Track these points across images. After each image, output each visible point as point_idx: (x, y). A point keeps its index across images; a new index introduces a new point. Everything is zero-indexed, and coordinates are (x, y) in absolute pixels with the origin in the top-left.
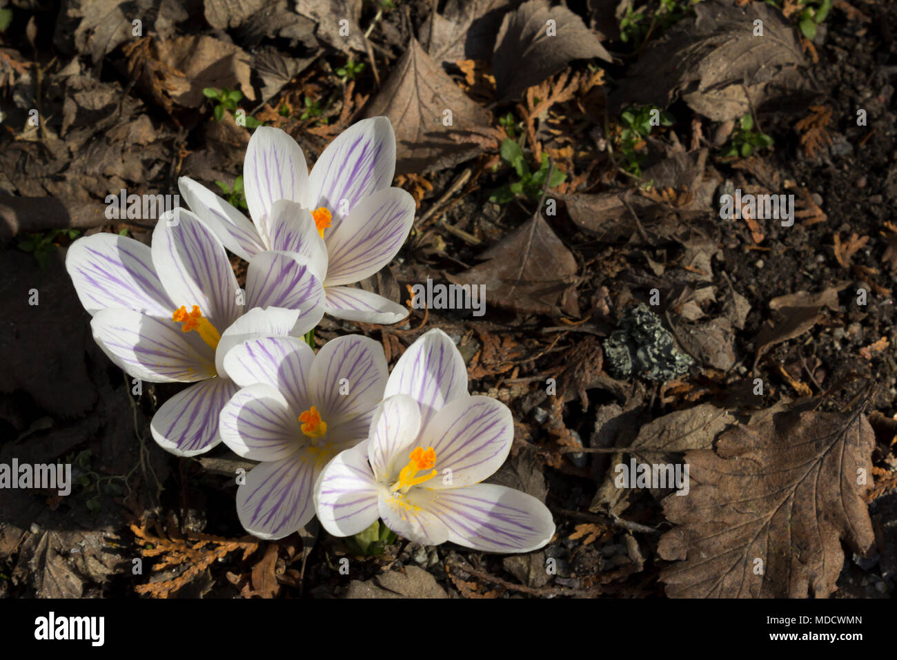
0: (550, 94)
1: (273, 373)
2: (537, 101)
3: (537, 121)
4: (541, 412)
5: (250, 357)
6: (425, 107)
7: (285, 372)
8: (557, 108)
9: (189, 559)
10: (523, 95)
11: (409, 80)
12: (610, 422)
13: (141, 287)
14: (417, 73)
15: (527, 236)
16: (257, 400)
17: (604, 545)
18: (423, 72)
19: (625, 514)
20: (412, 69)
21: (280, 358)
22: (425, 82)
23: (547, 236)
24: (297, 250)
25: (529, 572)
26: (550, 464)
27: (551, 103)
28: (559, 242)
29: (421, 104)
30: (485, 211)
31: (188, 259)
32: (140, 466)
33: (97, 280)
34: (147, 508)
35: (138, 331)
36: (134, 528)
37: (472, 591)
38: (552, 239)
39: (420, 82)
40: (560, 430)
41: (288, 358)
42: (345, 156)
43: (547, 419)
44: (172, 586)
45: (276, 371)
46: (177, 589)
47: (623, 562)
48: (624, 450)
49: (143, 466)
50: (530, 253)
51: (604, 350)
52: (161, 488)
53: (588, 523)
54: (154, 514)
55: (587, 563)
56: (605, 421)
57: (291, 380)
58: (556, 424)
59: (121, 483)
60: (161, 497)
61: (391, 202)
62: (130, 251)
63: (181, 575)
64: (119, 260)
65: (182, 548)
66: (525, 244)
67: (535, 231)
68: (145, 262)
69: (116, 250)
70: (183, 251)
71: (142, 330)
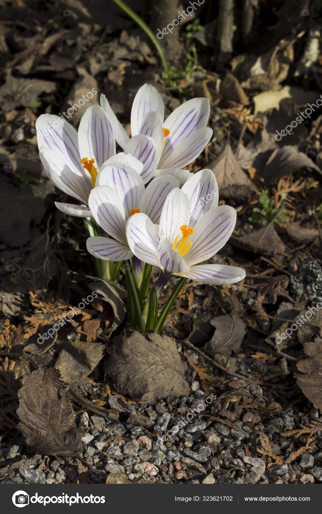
0: (290, 187)
1: (122, 198)
2: (282, 188)
3: (280, 197)
4: (251, 300)
5: (113, 182)
6: (227, 177)
7: (128, 199)
8: (291, 194)
9: (54, 312)
10: (276, 180)
11: (222, 162)
12: (285, 311)
13: (69, 155)
14: (226, 160)
15: (263, 233)
16: (111, 204)
17: (269, 364)
18: (230, 161)
19: (283, 351)
20: (225, 157)
21: (127, 190)
22: (230, 165)
23: (273, 234)
24: (151, 136)
25: (227, 363)
26: (250, 325)
27: (289, 190)
28: (279, 238)
29: (225, 175)
30: (245, 227)
31: (95, 144)
32: (42, 268)
33: (49, 142)
34: (40, 289)
35: (61, 171)
36: (31, 293)
37: (195, 364)
38: (275, 236)
39: (227, 165)
40: (259, 309)
41: (131, 190)
42: (184, 118)
43: (254, 304)
44: (42, 322)
45: (124, 196)
46: (44, 325)
47: (277, 370)
48: (290, 321)
49: (45, 267)
50: (263, 240)
51: (290, 280)
52: (50, 278)
53: (263, 352)
54: (43, 292)
55: (258, 363)
56: (283, 310)
57: (130, 205)
58: (258, 306)
59: (31, 273)
60: (49, 283)
61: (201, 137)
62: (68, 133)
63: (48, 319)
64: (62, 136)
65: (53, 307)
66: (261, 236)
67: (268, 231)
68: (74, 142)
69: (62, 130)
70: (94, 137)
71: (63, 170)
